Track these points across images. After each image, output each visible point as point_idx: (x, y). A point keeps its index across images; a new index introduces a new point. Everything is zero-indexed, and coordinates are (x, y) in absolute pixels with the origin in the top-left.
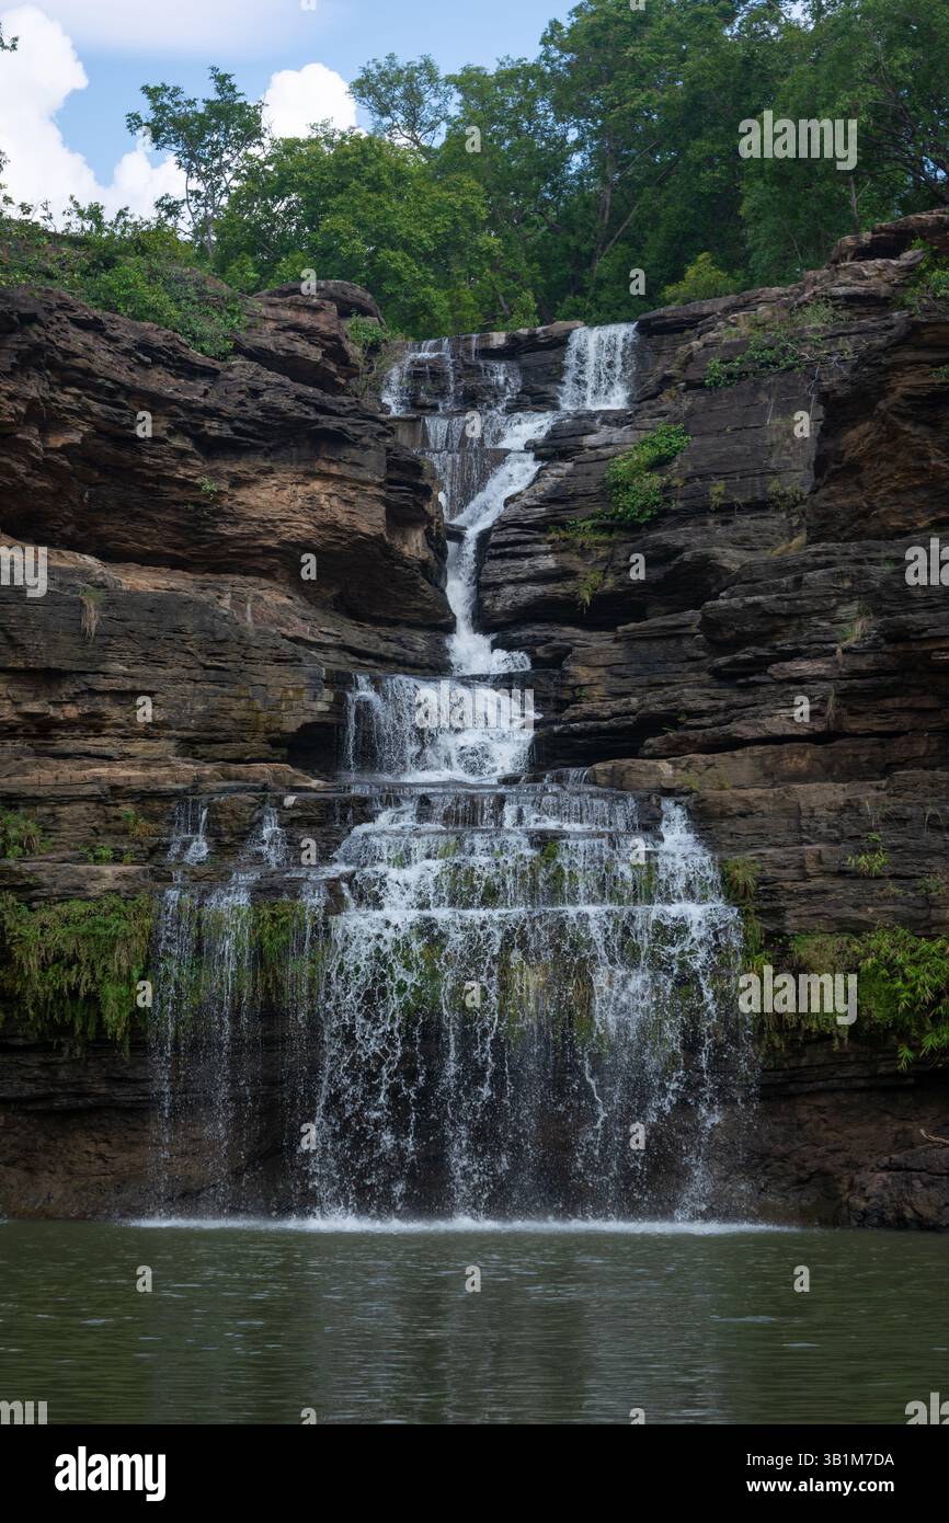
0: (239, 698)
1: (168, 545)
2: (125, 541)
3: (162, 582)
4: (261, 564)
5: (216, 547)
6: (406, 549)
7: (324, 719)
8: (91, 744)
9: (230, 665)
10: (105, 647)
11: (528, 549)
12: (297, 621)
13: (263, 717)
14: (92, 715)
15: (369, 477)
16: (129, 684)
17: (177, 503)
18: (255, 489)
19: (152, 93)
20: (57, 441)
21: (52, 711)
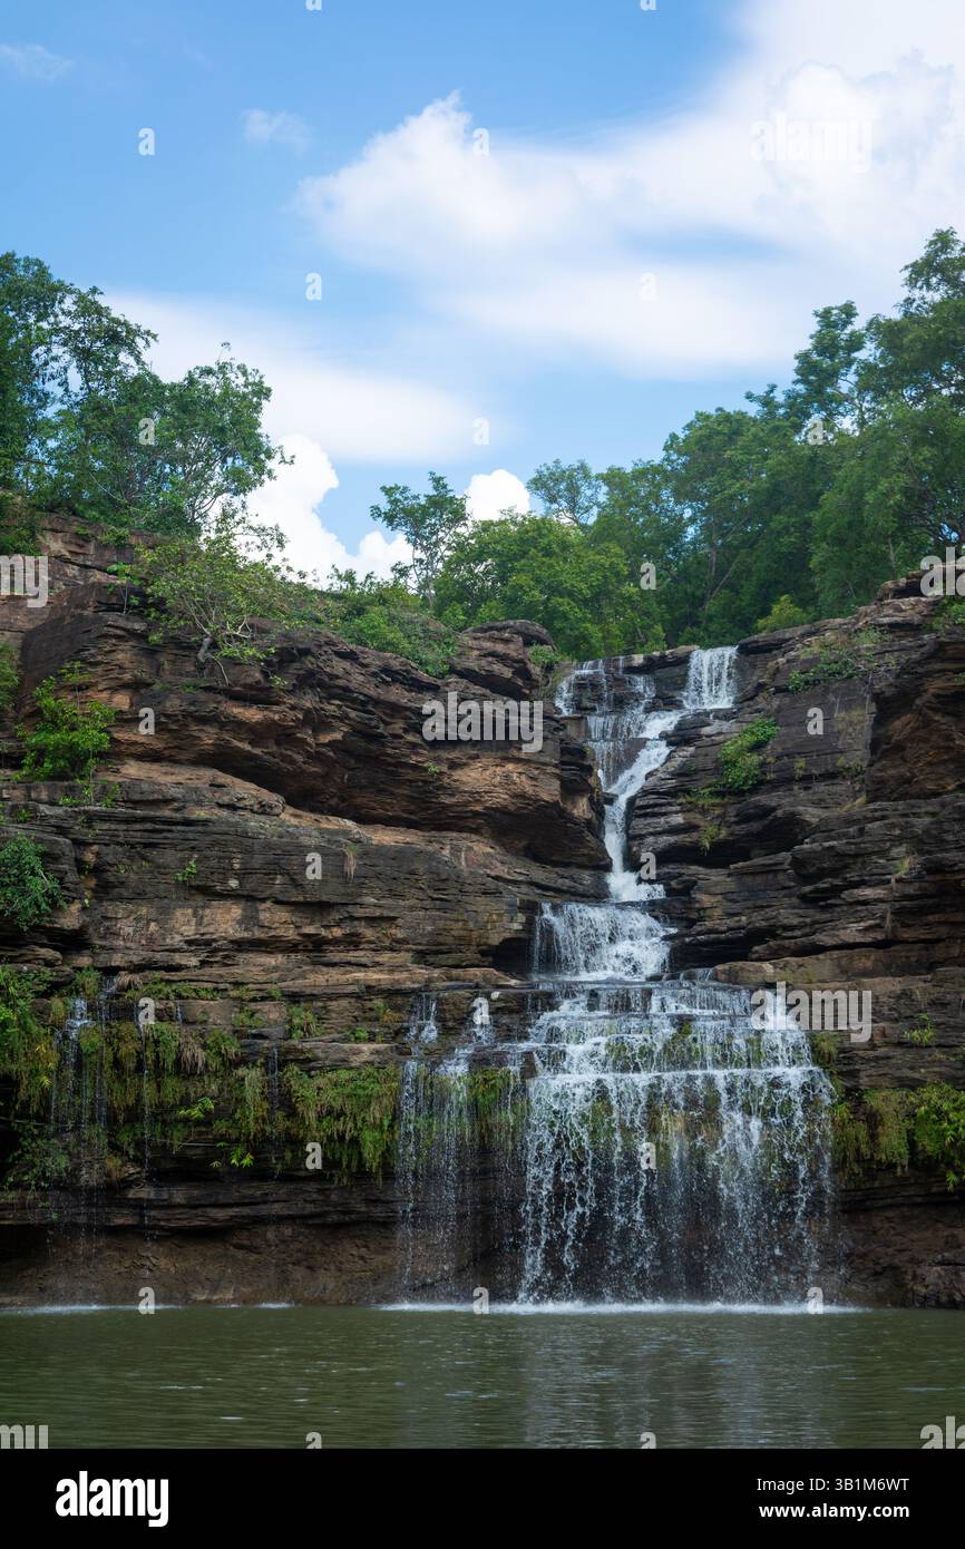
0: (457, 921)
1: (404, 811)
2: (374, 809)
3: (400, 838)
4: (471, 824)
5: (439, 812)
6: (575, 811)
7: (521, 935)
8: (352, 956)
9: (450, 897)
10: (361, 885)
11: (663, 810)
12: (498, 864)
13: (475, 934)
14: (352, 935)
15: (548, 760)
16: (378, 913)
17: (410, 781)
18: (466, 770)
19: (388, 491)
20: (325, 738)
21: (323, 932)
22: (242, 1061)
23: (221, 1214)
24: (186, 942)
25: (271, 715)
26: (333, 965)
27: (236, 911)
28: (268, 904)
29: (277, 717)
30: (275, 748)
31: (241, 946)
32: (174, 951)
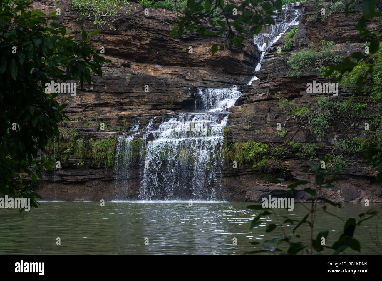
0: (166, 96)
1: (179, 61)
2: (170, 61)
3: (174, 70)
4: (201, 64)
5: (190, 61)
6: (239, 58)
7: (189, 99)
8: (131, 107)
9: (164, 89)
10: (132, 87)
11: (270, 56)
12: (208, 76)
13: (172, 99)
14: (131, 101)
16: (138, 94)
18: (197, 48)
20: (144, 43)
21: (122, 101)
22: (78, 137)
23: (81, 178)
24: (78, 105)
25: (119, 38)
26: (126, 110)
27: (94, 96)
28: (103, 94)
29: (121, 39)
30: (124, 47)
31: (96, 105)
32: (74, 107)
